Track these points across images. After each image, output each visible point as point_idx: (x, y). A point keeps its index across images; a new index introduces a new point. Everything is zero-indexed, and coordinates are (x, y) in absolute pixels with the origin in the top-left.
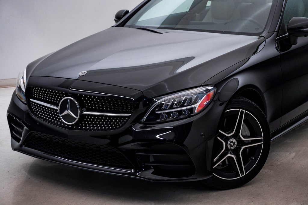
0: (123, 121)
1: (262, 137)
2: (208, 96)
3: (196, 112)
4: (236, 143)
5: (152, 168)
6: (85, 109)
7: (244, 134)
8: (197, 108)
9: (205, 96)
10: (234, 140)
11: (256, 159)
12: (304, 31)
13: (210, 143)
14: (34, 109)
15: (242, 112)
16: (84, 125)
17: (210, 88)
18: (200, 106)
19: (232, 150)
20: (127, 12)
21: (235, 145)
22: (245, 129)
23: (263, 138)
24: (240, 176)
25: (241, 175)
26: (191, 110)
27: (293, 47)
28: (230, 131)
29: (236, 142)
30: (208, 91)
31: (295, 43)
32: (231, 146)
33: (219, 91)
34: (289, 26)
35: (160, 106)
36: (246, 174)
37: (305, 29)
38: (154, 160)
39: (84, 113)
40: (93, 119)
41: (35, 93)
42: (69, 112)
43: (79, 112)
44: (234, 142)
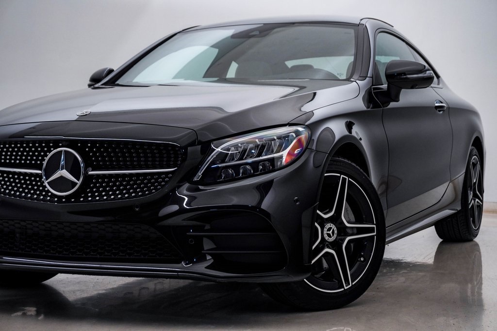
0: (163, 181)
2: (299, 141)
3: (284, 163)
4: (336, 232)
6: (91, 169)
7: (349, 218)
8: (284, 160)
9: (295, 140)
10: (333, 227)
11: (366, 261)
15: (344, 180)
16: (89, 195)
17: (300, 129)
18: (289, 154)
19: (331, 243)
20: (111, 71)
21: (335, 236)
23: (375, 226)
24: (344, 288)
25: (346, 286)
28: (328, 210)
29: (335, 229)
30: (298, 133)
31: (397, 99)
32: (329, 235)
35: (222, 157)
36: (353, 284)
37: (409, 76)
38: (215, 246)
39: (90, 173)
40: (107, 183)
42: (65, 173)
43: (82, 170)
44: (333, 230)
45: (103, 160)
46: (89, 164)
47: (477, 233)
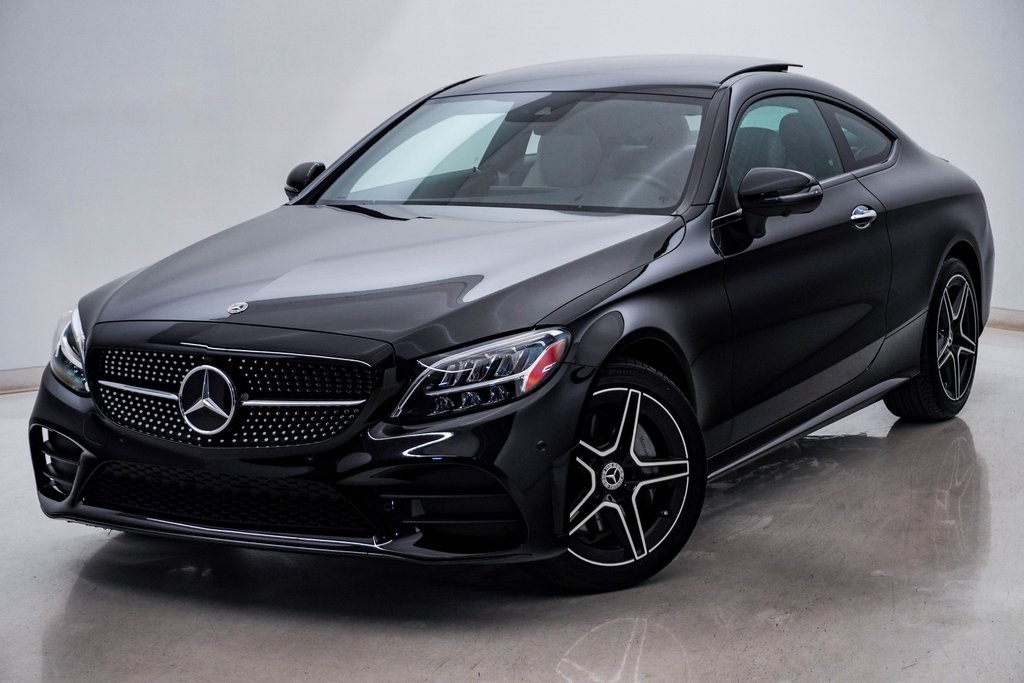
0: (346, 418)
1: (686, 459)
2: (552, 353)
3: (523, 389)
4: (622, 475)
5: (417, 530)
6: (247, 395)
7: (642, 453)
8: (526, 382)
9: (544, 352)
10: (618, 467)
11: (672, 516)
12: (780, 201)
14: (109, 404)
15: (635, 396)
16: (245, 434)
17: (555, 332)
18: (532, 375)
19: (612, 492)
21: (621, 480)
22: (642, 440)
23: (687, 462)
24: (635, 558)
25: (638, 555)
26: (511, 386)
27: (757, 243)
28: (607, 445)
29: (621, 470)
30: (550, 339)
31: (761, 232)
32: (610, 481)
33: (578, 340)
34: (744, 191)
35: (436, 377)
36: (650, 551)
37: (782, 197)
38: (424, 514)
39: (245, 403)
40: (270, 419)
41: (110, 365)
42: (207, 402)
43: (233, 401)
44: (618, 472)
45: (263, 385)
46: (242, 388)
47: (959, 406)
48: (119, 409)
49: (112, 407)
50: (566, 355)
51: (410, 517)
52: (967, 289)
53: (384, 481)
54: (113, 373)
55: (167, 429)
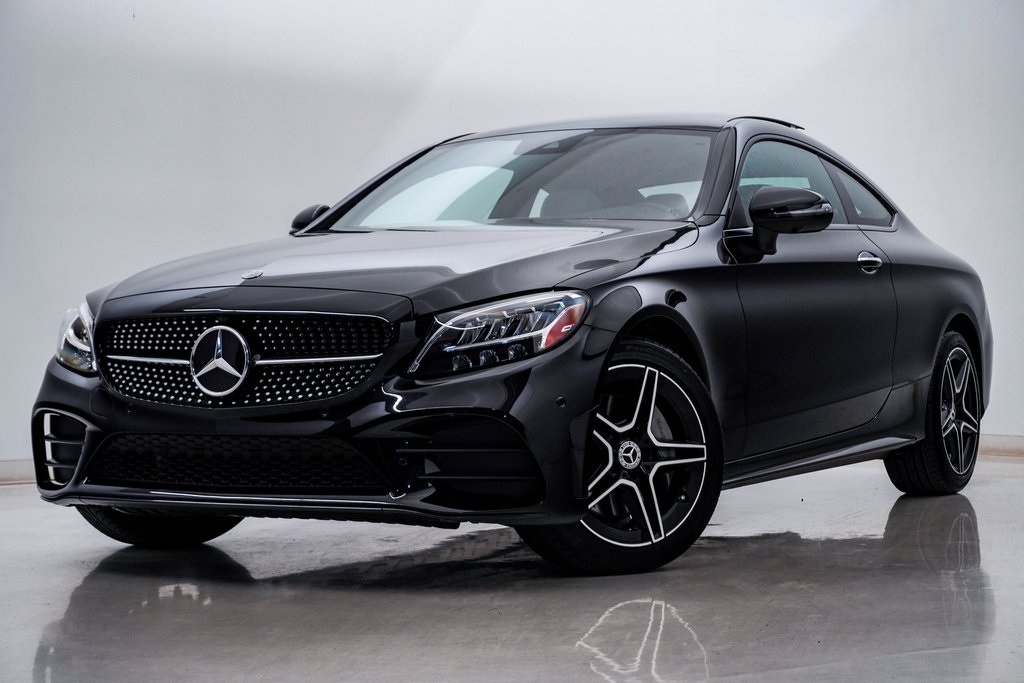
0: (362, 373)
1: (703, 444)
2: (570, 314)
3: (542, 346)
4: (639, 454)
6: (259, 356)
7: (660, 436)
8: (544, 341)
9: (564, 312)
10: (635, 446)
11: (689, 501)
12: (790, 216)
13: (579, 439)
14: (117, 377)
15: (652, 375)
16: (258, 395)
17: (574, 295)
18: (551, 333)
19: (629, 471)
20: (324, 209)
21: (638, 460)
22: (659, 422)
24: (652, 541)
25: (656, 538)
26: (530, 343)
27: (767, 258)
28: (624, 420)
29: (638, 450)
30: (568, 301)
31: (773, 251)
32: (627, 459)
33: (597, 302)
34: (755, 206)
36: (667, 535)
37: (792, 212)
38: (438, 470)
39: (258, 362)
40: (284, 378)
41: (119, 339)
43: (247, 360)
44: (635, 452)
45: (278, 344)
46: (256, 348)
47: (964, 481)
48: (128, 382)
49: (120, 380)
50: (585, 319)
51: (423, 473)
52: (968, 366)
53: (398, 435)
54: (122, 347)
55: (177, 396)
